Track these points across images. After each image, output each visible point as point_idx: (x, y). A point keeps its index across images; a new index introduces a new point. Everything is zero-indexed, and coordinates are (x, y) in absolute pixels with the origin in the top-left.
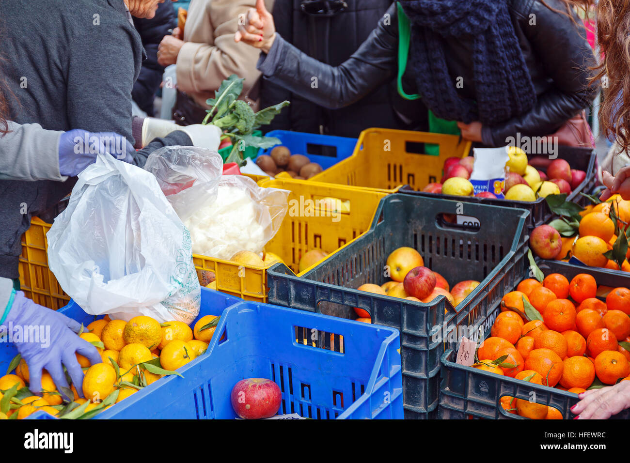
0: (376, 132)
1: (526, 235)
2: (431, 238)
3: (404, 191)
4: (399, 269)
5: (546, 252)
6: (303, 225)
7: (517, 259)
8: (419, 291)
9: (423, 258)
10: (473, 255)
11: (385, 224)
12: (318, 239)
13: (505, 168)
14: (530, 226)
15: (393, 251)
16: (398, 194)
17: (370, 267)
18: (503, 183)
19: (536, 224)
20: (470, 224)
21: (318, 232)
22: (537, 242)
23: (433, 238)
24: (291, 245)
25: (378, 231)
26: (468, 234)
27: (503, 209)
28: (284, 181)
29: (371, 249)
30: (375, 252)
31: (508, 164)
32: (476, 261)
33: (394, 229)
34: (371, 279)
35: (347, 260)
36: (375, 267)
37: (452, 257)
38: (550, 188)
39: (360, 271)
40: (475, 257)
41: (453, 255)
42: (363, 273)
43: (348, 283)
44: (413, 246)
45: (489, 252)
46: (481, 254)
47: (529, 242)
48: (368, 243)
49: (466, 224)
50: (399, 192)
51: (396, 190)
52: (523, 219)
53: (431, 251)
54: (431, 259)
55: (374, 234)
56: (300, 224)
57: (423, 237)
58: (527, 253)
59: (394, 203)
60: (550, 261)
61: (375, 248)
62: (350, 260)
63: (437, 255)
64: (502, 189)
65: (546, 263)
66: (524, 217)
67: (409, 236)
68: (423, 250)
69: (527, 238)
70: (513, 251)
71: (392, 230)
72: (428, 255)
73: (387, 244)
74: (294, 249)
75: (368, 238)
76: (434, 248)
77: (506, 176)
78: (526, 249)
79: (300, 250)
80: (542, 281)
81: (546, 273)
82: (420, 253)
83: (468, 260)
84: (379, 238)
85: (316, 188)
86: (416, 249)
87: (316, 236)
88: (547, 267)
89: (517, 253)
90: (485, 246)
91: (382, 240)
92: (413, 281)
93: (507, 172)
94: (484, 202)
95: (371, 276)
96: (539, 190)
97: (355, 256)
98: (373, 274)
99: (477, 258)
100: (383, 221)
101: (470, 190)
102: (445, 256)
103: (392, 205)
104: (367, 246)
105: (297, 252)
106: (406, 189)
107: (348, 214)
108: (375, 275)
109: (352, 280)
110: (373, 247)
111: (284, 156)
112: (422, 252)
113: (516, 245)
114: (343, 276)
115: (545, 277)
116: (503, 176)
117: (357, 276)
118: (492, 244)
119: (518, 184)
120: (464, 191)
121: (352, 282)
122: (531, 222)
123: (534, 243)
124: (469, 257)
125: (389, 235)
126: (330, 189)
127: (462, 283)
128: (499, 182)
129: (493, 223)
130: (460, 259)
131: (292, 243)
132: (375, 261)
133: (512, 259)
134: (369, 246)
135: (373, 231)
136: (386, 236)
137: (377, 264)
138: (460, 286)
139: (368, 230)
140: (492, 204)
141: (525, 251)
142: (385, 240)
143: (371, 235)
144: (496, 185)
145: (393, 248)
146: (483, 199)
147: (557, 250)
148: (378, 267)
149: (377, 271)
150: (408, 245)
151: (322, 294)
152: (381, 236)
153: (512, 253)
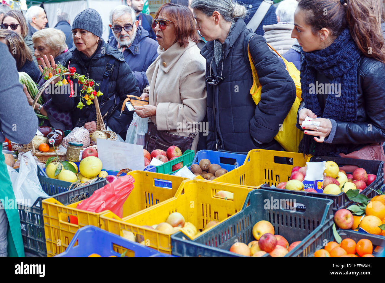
0: (257, 151)
1: (331, 214)
2: (278, 215)
3: (263, 187)
4: (259, 233)
5: (344, 225)
6: (208, 205)
7: (325, 229)
8: (267, 248)
9: (274, 227)
10: (302, 226)
11: (251, 207)
12: (216, 214)
13: (323, 174)
14: (335, 209)
15: (257, 222)
16: (259, 189)
17: (241, 233)
18: (323, 182)
19: (339, 208)
20: (302, 207)
21: (216, 211)
22: (338, 219)
23: (279, 216)
24: (202, 218)
25: (246, 211)
26: (299, 214)
27: (318, 199)
28: (197, 181)
29: (242, 222)
30: (245, 224)
31: (325, 171)
32: (304, 230)
33: (257, 210)
34: (242, 239)
35: (226, 229)
36: (245, 232)
37: (291, 227)
38: (350, 186)
39: (235, 235)
40: (303, 227)
41: (291, 225)
42: (237, 236)
43: (226, 242)
44: (269, 220)
45: (311, 224)
46: (307, 226)
47: (333, 219)
48: (239, 219)
49: (299, 207)
50: (261, 188)
51: (259, 187)
52: (328, 206)
53: (278, 223)
54: (278, 228)
55: (243, 213)
56: (206, 206)
57: (274, 214)
58: (332, 226)
59: (257, 195)
60: (346, 231)
61: (244, 221)
62: (227, 229)
63: (282, 225)
64: (322, 186)
65: (344, 232)
66: (329, 204)
67: (266, 214)
68: (274, 222)
69: (331, 216)
70: (322, 224)
71: (256, 210)
72: (277, 225)
73: (253, 218)
74: (203, 219)
75: (239, 216)
76: (280, 221)
77: (324, 179)
78: (332, 223)
79: (207, 220)
80: (340, 242)
81: (343, 238)
82: (272, 224)
83: (300, 229)
84: (247, 215)
85: (215, 185)
86: (270, 221)
87: (215, 213)
88: (345, 234)
89: (325, 226)
90: (309, 221)
91: (250, 216)
92: (263, 241)
93: (324, 176)
94: (309, 194)
95: (242, 238)
96: (343, 187)
97: (231, 226)
98: (244, 236)
99: (305, 228)
100: (250, 205)
101: (301, 188)
102: (286, 226)
103: (256, 196)
104: (239, 220)
105: (205, 221)
106: (265, 186)
107: (233, 200)
108: (245, 237)
109: (229, 240)
110: (243, 221)
111: (206, 164)
112: (273, 223)
113: (324, 221)
114: (223, 238)
115: (342, 241)
116: (322, 179)
117: (232, 238)
118: (312, 220)
119: (331, 183)
120: (298, 188)
121: (229, 241)
122: (336, 206)
123: (336, 220)
124: (300, 227)
125: (254, 213)
126: (222, 186)
127: (295, 242)
128: (320, 182)
129: (313, 207)
130: (295, 228)
131: (202, 216)
132: (245, 228)
133: (321, 230)
134: (241, 220)
135: (243, 211)
136: (252, 214)
137: (246, 230)
138: (294, 244)
139: (241, 211)
140: (314, 196)
141: (331, 224)
142: (252, 216)
143: (242, 213)
144: (319, 184)
145: (257, 220)
146: (308, 192)
147: (350, 224)
148: (247, 232)
149: (246, 234)
150: (265, 220)
151: (201, 251)
152: (249, 214)
153: (321, 226)
